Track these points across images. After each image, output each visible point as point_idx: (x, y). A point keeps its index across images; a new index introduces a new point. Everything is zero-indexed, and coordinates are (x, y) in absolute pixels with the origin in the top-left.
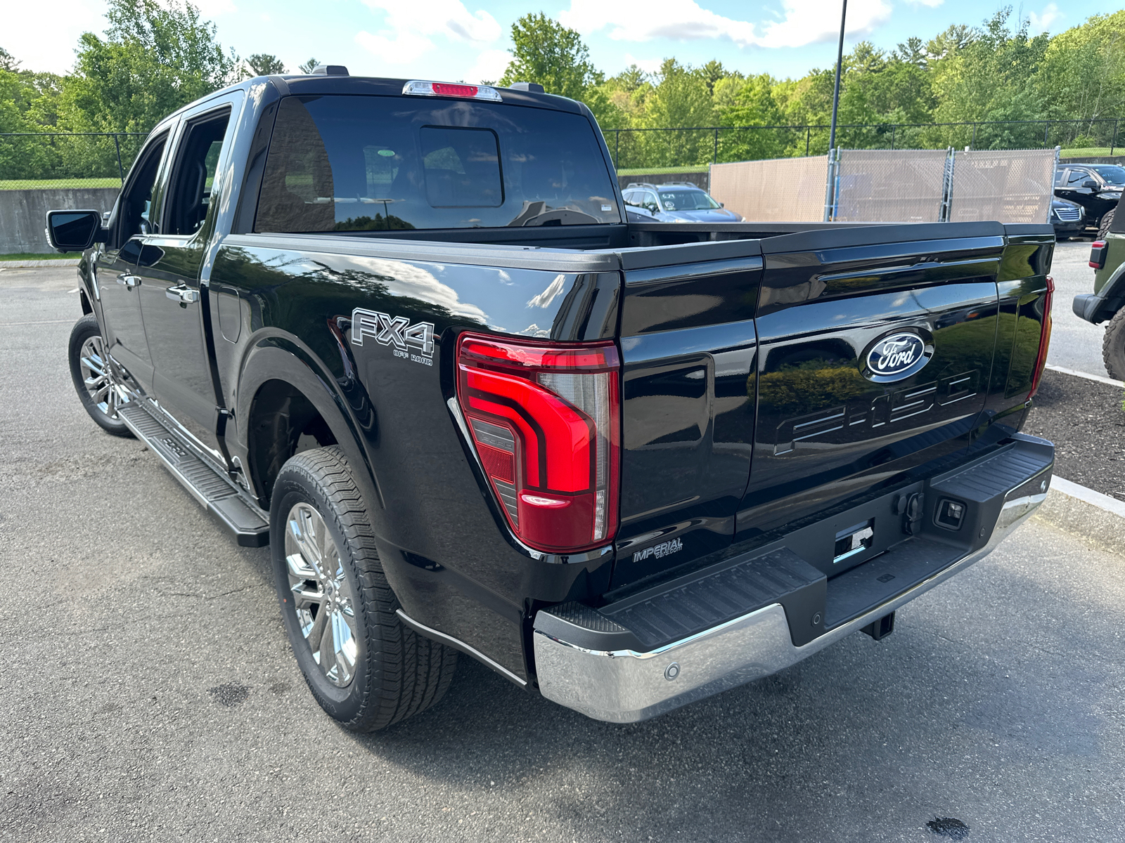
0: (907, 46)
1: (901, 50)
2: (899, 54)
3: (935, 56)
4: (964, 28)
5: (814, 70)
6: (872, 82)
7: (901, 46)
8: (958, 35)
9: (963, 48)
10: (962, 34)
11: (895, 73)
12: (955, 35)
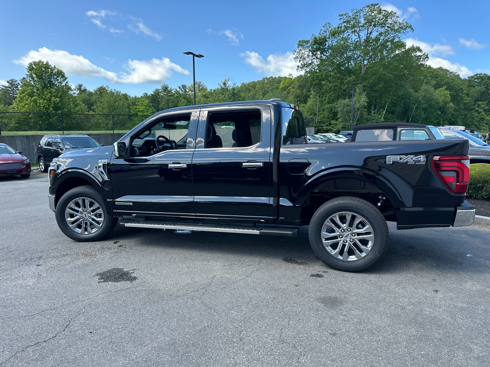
0: (181, 87)
1: (180, 89)
2: (178, 90)
3: (191, 92)
4: (200, 83)
5: (145, 93)
6: (171, 100)
7: (179, 87)
8: (198, 85)
9: (201, 90)
10: (200, 85)
11: (179, 97)
12: (197, 85)
